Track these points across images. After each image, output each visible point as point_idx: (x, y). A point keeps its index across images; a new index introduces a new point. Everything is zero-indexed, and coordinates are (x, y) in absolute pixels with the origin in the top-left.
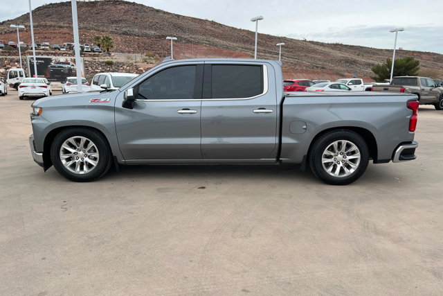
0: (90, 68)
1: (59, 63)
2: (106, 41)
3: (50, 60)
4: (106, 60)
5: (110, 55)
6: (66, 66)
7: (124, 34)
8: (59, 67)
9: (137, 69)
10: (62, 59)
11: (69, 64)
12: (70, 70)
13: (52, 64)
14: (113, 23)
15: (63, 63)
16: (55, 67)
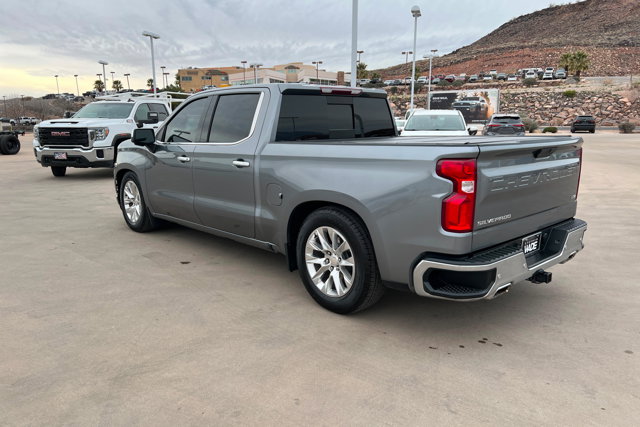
0: (537, 104)
1: (466, 99)
2: (578, 60)
3: (454, 96)
4: (565, 90)
5: (578, 80)
6: (474, 102)
7: (620, 45)
8: (464, 104)
9: (616, 100)
10: (470, 93)
11: (477, 99)
12: (478, 107)
13: (457, 101)
14: (606, 30)
15: (471, 99)
16: (459, 104)
